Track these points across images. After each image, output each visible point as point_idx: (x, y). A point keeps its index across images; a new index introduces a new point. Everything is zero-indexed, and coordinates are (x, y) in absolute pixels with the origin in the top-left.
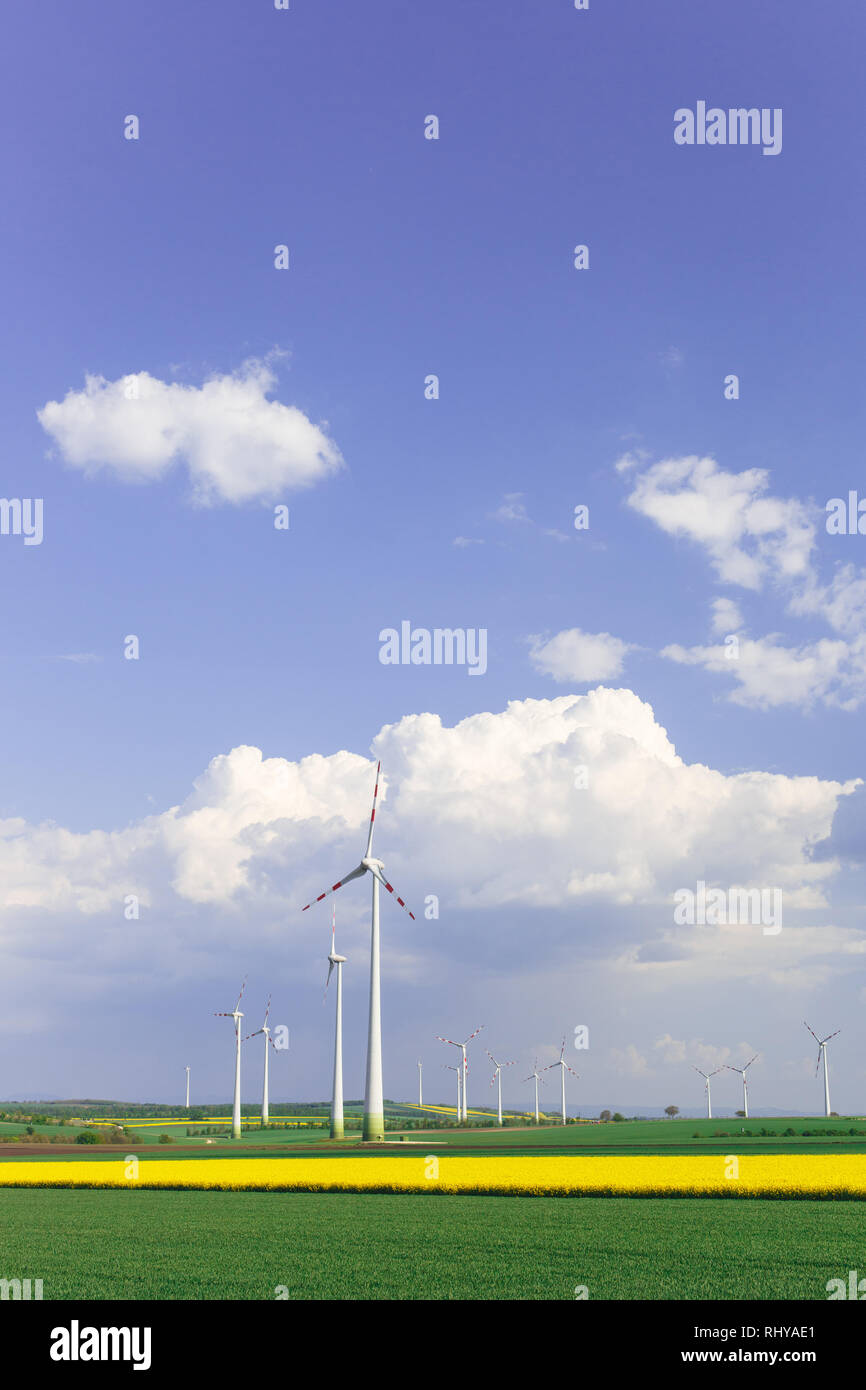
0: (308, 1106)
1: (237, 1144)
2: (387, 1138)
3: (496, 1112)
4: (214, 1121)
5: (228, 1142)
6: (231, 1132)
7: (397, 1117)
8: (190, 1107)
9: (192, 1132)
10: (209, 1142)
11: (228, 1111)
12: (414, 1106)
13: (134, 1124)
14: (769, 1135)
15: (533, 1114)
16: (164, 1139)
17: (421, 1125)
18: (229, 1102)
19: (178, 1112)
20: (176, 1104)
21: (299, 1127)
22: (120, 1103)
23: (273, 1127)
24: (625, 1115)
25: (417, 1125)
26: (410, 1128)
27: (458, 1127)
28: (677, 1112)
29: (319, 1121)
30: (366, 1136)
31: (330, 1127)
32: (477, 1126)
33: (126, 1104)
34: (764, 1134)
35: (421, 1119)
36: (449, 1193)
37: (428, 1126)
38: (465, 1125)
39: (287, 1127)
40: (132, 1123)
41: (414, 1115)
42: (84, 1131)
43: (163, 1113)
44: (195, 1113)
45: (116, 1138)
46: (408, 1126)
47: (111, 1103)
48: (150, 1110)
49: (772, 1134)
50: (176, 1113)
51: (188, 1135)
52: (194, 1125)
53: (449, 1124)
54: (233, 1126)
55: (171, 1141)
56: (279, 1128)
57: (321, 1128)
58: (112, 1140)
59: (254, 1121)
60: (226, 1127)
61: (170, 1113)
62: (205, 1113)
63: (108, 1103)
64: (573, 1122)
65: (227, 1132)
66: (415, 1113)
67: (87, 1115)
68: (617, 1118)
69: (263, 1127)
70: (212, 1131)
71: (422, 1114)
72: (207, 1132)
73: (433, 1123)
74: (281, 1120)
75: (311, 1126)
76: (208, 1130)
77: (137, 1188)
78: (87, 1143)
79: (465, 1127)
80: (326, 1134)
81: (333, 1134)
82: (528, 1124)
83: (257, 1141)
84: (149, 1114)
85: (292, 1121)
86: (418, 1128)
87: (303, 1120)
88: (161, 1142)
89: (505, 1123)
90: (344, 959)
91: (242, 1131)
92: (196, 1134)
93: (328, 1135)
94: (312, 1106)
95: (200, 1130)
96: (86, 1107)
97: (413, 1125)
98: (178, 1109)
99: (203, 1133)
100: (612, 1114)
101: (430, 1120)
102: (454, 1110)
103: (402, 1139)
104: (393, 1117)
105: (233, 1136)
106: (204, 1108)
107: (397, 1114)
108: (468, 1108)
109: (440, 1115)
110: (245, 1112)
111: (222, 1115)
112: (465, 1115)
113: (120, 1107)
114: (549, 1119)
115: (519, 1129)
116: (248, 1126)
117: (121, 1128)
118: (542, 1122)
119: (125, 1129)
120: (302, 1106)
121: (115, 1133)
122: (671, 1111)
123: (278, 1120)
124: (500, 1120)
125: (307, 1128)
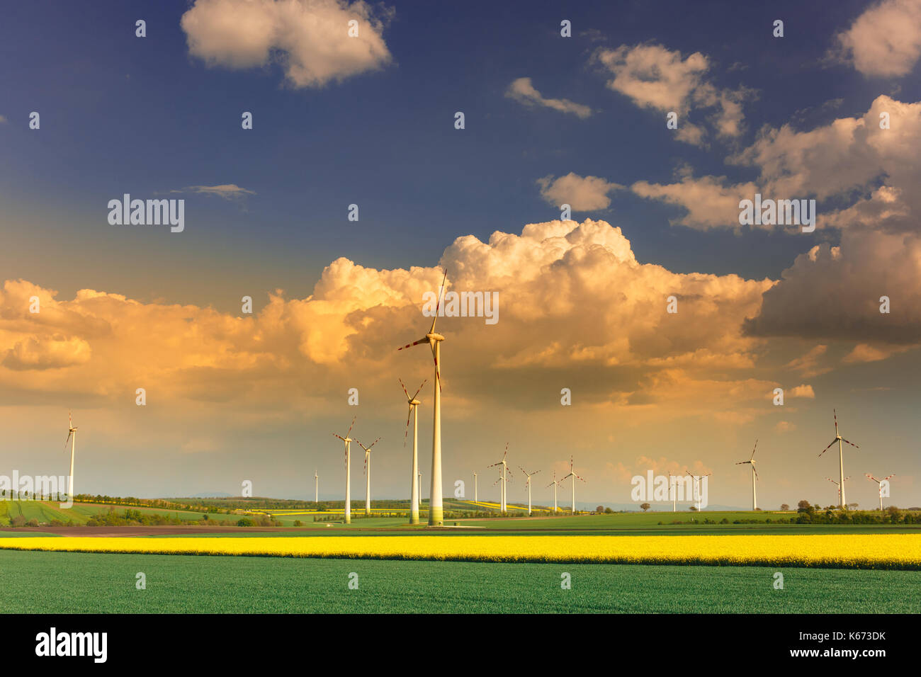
0: (399, 502)
1: (348, 527)
2: (445, 523)
3: (527, 507)
4: (333, 512)
5: (342, 526)
6: (344, 519)
7: (459, 510)
8: (318, 502)
9: (317, 519)
10: (329, 525)
11: (341, 505)
12: (471, 503)
13: (277, 513)
14: (711, 523)
15: (553, 509)
16: (298, 523)
17: (474, 515)
18: (344, 499)
19: (309, 505)
20: (310, 500)
21: (391, 516)
22: (271, 499)
23: (372, 516)
24: (614, 509)
25: (471, 515)
26: (467, 517)
27: (499, 517)
28: (649, 507)
29: (404, 512)
30: (431, 522)
31: (410, 516)
32: (512, 516)
33: (275, 500)
34: (707, 522)
35: (474, 511)
36: (440, 560)
37: (479, 516)
38: (504, 515)
39: (382, 516)
40: (277, 512)
41: (471, 509)
42: (242, 517)
43: (299, 506)
44: (321, 506)
45: (264, 523)
46: (465, 516)
47: (266, 499)
48: (290, 504)
49: (713, 523)
50: (308, 506)
51: (315, 520)
52: (319, 515)
53: (494, 515)
54: (345, 515)
55: (302, 525)
56: (377, 517)
57: (405, 517)
58: (262, 523)
59: (360, 512)
60: (341, 516)
61: (304, 507)
62: (328, 507)
63: (262, 499)
64: (578, 514)
65: (341, 519)
66: (472, 507)
67: (247, 508)
68: (608, 511)
69: (366, 516)
70: (331, 518)
71: (477, 508)
72: (327, 519)
73: (483, 513)
74: (379, 511)
75: (399, 516)
76: (328, 518)
77: (239, 555)
78: (245, 525)
79: (504, 517)
80: (407, 521)
81: (411, 521)
82: (548, 515)
83: (362, 525)
84: (290, 507)
85: (386, 512)
86: (472, 517)
87: (394, 512)
88: (295, 525)
89: (533, 514)
90: (419, 402)
91: (351, 518)
92: (320, 520)
93: (408, 522)
94: (402, 502)
95: (323, 517)
96: (247, 501)
97: (469, 515)
98: (309, 503)
99: (325, 519)
100: (605, 508)
101: (480, 511)
102: (499, 505)
103: (455, 524)
104: (456, 510)
105: (345, 522)
106: (327, 503)
107: (460, 508)
108: (507, 504)
109: (489, 509)
110: (355, 505)
111: (339, 508)
112: (505, 510)
113: (270, 502)
114: (565, 511)
115: (541, 518)
116: (356, 515)
117: (269, 516)
118: (557, 514)
119: (272, 517)
120: (395, 502)
121: (264, 519)
122: (645, 506)
123: (376, 511)
124: (530, 512)
125: (396, 517)
